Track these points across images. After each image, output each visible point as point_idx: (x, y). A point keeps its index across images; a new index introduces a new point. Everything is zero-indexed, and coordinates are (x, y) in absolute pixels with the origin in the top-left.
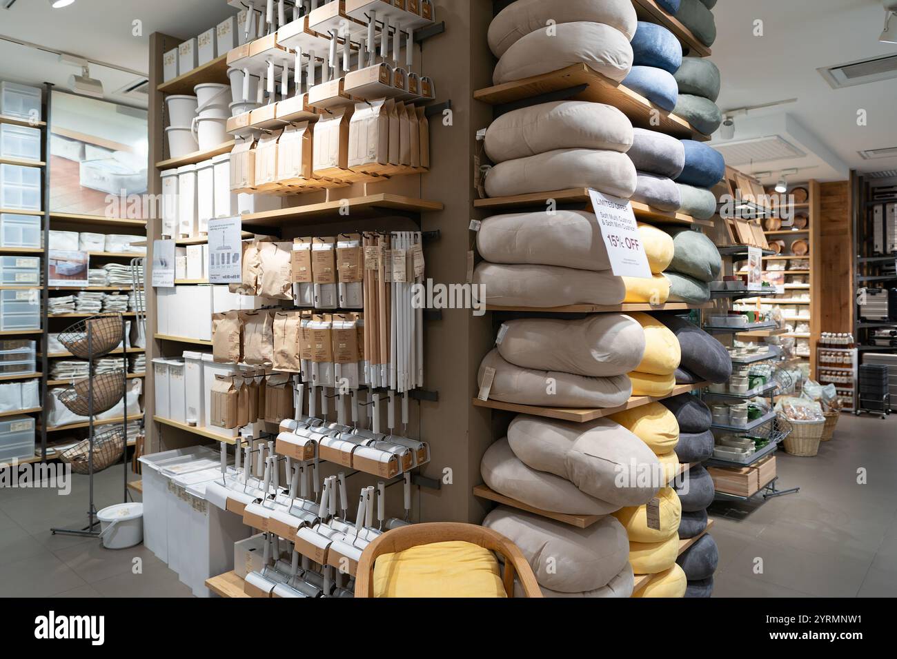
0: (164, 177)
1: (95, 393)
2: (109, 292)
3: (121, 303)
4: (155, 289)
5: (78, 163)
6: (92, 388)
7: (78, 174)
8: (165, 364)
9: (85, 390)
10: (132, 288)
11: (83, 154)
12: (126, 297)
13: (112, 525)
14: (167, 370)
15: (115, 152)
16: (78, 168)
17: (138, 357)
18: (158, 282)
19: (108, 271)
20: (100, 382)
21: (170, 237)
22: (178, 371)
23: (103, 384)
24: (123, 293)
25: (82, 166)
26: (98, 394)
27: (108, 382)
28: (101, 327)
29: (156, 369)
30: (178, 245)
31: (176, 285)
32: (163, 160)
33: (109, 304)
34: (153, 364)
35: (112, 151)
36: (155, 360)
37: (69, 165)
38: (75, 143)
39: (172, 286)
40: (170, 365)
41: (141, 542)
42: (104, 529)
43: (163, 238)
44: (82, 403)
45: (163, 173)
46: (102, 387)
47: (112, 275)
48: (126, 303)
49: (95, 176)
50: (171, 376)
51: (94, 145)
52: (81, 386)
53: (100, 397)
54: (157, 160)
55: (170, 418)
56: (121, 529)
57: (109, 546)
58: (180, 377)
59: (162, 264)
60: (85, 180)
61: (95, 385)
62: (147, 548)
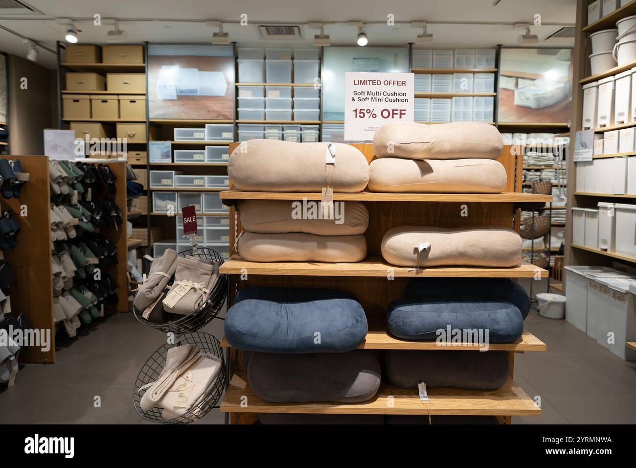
0: (585, 89)
1: (536, 226)
2: (529, 170)
3: (536, 177)
4: (576, 163)
5: (513, 91)
6: (534, 223)
7: (514, 98)
8: (583, 211)
9: (530, 223)
10: (543, 167)
11: (517, 85)
12: (538, 173)
13: (547, 303)
14: (584, 215)
15: (536, 81)
16: (514, 94)
17: (544, 212)
18: (579, 158)
19: (529, 156)
20: (538, 220)
21: (589, 128)
22: (594, 215)
23: (540, 221)
24: (537, 170)
25: (516, 92)
26: (537, 226)
27: (543, 220)
28: (540, 187)
29: (574, 214)
30: (596, 133)
31: (594, 159)
32: (584, 78)
33: (529, 177)
34: (573, 211)
35: (534, 80)
36: (574, 208)
37: (509, 93)
38: (513, 78)
39: (591, 160)
40: (586, 211)
41: (564, 317)
42: (540, 305)
43: (583, 129)
44: (527, 231)
45: (585, 86)
46: (539, 223)
47: (531, 159)
48: (538, 177)
49: (523, 98)
50: (587, 218)
51: (523, 78)
52: (528, 221)
53: (538, 228)
54: (580, 78)
55: (585, 245)
56: (552, 307)
57: (544, 315)
58: (594, 219)
59: (583, 146)
60: (517, 101)
61: (535, 221)
62: (568, 322)
